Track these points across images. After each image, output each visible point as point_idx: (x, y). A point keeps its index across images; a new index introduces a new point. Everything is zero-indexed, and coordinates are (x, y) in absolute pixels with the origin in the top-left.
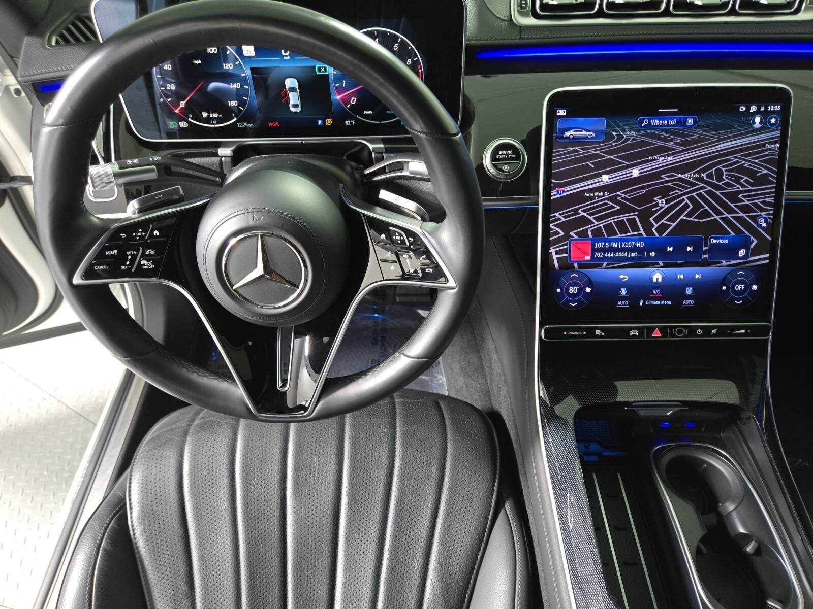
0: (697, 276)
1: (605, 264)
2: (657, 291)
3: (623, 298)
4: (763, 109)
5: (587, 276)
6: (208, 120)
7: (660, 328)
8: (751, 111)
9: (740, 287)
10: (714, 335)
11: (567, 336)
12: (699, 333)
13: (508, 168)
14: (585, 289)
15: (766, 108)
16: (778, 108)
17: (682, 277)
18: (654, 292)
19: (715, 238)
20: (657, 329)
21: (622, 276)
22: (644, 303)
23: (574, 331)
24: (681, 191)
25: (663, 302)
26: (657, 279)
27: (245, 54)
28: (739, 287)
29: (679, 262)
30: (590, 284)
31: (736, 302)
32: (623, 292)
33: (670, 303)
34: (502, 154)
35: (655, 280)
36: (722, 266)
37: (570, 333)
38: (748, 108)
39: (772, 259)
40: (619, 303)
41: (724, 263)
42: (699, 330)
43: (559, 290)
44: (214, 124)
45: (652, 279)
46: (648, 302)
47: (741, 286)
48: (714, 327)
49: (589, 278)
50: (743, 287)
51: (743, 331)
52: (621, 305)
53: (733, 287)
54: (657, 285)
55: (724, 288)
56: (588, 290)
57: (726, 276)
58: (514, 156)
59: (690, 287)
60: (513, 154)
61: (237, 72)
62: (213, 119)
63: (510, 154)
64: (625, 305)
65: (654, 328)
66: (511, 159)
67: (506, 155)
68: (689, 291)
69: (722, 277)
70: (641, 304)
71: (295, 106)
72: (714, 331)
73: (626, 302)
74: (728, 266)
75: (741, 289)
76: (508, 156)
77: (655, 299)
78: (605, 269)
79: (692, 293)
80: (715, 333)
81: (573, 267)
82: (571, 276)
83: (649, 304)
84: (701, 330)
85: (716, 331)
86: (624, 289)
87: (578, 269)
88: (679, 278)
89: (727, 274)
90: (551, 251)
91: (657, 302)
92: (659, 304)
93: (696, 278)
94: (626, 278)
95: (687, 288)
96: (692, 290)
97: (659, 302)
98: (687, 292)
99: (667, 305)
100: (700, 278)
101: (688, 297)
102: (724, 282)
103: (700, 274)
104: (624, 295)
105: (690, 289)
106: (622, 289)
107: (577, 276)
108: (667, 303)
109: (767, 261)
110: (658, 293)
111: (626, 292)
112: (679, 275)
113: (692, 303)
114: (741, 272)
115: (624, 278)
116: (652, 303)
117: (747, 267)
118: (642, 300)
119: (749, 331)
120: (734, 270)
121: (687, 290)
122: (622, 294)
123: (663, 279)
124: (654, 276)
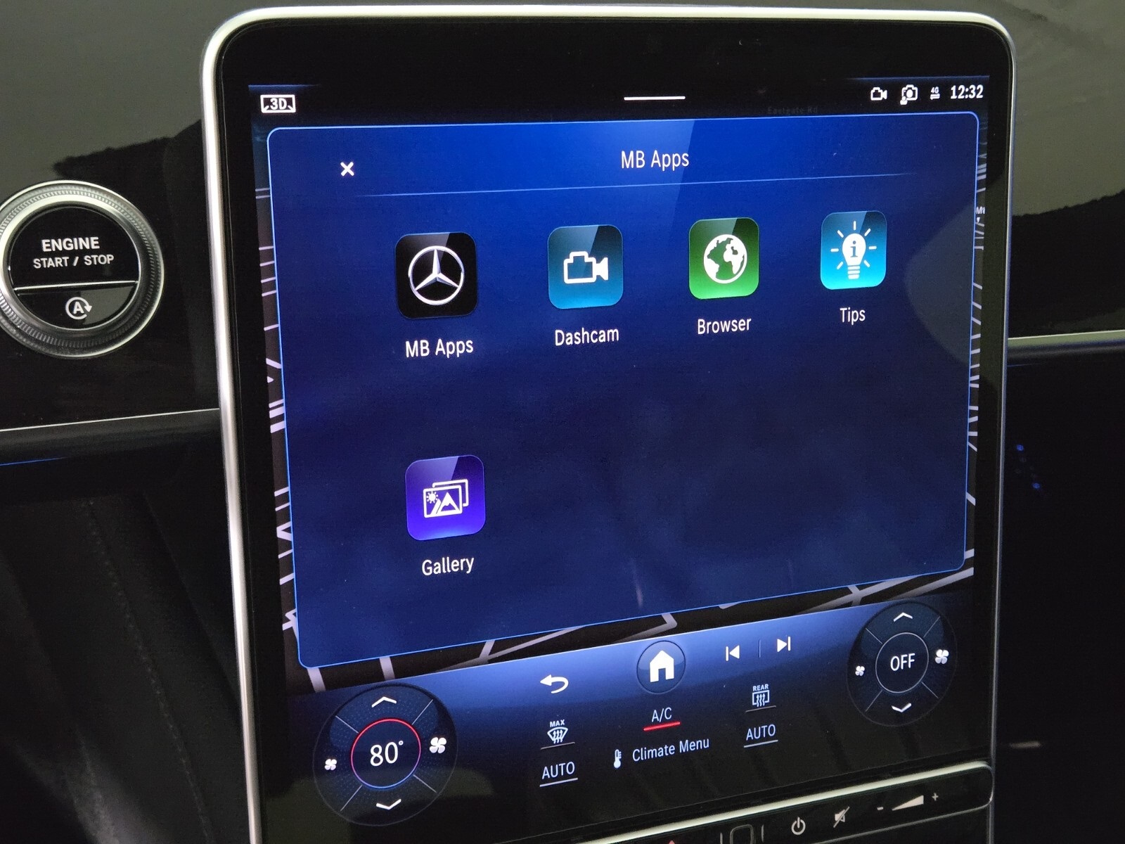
0: (781, 645)
1: (489, 645)
2: (664, 711)
3: (557, 754)
5: (431, 696)
7: (682, 839)
9: (903, 662)
10: (841, 828)
12: (796, 829)
13: (89, 308)
14: (427, 745)
17: (736, 653)
18: (655, 716)
21: (548, 681)
22: (626, 759)
25: (685, 746)
26: (662, 672)
28: (901, 662)
29: (723, 606)
30: (444, 722)
31: (894, 708)
32: (557, 733)
33: (704, 744)
34: (53, 255)
35: (654, 677)
36: (849, 604)
38: (895, 94)
40: (546, 773)
41: (856, 593)
42: (800, 821)
46: (638, 755)
47: (906, 659)
48: (839, 803)
49: (438, 704)
50: (910, 661)
52: (553, 780)
53: (884, 664)
54: (664, 693)
55: (860, 670)
57: (863, 630)
58: (109, 258)
59: (761, 683)
60: (103, 250)
63: (91, 252)
64: (566, 776)
66: (96, 272)
67: (72, 254)
68: (761, 695)
69: (854, 637)
70: (617, 764)
72: (839, 817)
73: (568, 767)
74: (866, 600)
75: (906, 665)
76: (81, 261)
77: (658, 740)
78: (491, 661)
79: (768, 701)
80: (844, 821)
81: (378, 674)
82: (373, 706)
83: (642, 759)
84: (802, 821)
85: (845, 815)
86: (558, 722)
87: (396, 677)
88: (727, 659)
89: (867, 625)
90: (290, 627)
91: (668, 749)
92: (672, 751)
93: (779, 650)
94: (562, 684)
95: (754, 688)
96: (768, 691)
97: (672, 748)
98: (755, 702)
99: (699, 752)
100: (789, 649)
101: (762, 717)
102: (857, 652)
103: (789, 638)
104: (561, 741)
105: (763, 690)
106: (551, 723)
107: (395, 702)
108: (696, 747)
109: (969, 572)
110: (668, 716)
111: (564, 731)
112: (727, 648)
113: (771, 733)
114: (903, 614)
115: (557, 685)
116: (650, 752)
117: (917, 596)
118: (617, 750)
119: (935, 797)
120: (884, 610)
121: (753, 694)
122: (554, 739)
123: (679, 669)
124: (651, 664)
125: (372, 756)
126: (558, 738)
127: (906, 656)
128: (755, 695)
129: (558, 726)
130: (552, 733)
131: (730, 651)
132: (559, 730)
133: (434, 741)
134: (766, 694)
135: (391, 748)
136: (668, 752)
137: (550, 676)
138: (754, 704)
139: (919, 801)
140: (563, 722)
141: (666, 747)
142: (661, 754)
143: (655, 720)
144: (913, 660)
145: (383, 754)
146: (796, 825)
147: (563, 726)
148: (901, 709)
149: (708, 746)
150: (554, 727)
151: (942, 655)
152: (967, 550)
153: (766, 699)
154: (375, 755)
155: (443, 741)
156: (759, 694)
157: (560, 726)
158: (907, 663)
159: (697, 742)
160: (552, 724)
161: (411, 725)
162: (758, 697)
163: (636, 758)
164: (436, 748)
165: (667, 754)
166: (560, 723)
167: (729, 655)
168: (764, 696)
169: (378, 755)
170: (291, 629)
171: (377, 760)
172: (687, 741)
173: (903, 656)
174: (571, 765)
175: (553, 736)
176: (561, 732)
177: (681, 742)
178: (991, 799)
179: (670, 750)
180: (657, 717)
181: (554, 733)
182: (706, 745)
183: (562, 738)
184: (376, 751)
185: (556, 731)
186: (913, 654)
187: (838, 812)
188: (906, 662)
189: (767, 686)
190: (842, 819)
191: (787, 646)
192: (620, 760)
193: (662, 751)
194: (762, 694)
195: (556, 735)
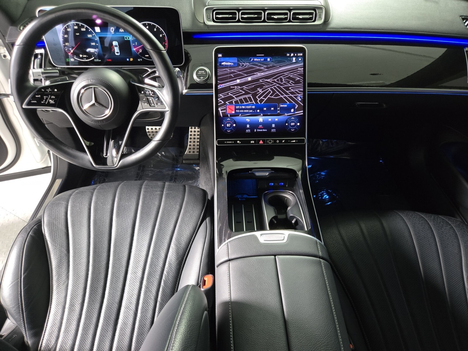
1: (240, 115)
3: (248, 129)
4: (296, 55)
6: (82, 58)
7: (263, 140)
8: (291, 56)
10: (284, 143)
11: (226, 144)
13: (203, 78)
14: (233, 125)
15: (297, 54)
16: (301, 54)
17: (270, 120)
18: (260, 126)
19: (282, 105)
22: (256, 130)
23: (229, 142)
24: (268, 86)
25: (264, 130)
26: (261, 121)
27: (96, 31)
28: (293, 124)
29: (269, 114)
30: (235, 123)
31: (291, 130)
32: (248, 126)
34: (200, 73)
35: (260, 121)
36: (285, 116)
37: (227, 142)
38: (290, 55)
39: (304, 112)
41: (286, 114)
42: (278, 141)
43: (223, 125)
44: (85, 60)
45: (259, 121)
46: (258, 130)
48: (283, 140)
49: (234, 120)
51: (295, 141)
52: (247, 131)
53: (290, 124)
54: (261, 124)
55: (287, 124)
56: (234, 125)
58: (205, 73)
59: (273, 124)
60: (204, 72)
61: (93, 38)
62: (85, 58)
65: (260, 140)
66: (204, 74)
67: (201, 73)
69: (286, 120)
70: (255, 131)
71: (118, 53)
72: (283, 141)
73: (249, 130)
74: (287, 116)
77: (260, 129)
81: (228, 116)
82: (227, 119)
89: (288, 119)
90: (219, 110)
92: (262, 131)
99: (265, 131)
101: (273, 128)
102: (286, 122)
109: (302, 114)
113: (275, 130)
114: (293, 118)
115: (248, 121)
119: (297, 141)
120: (290, 117)
123: (263, 121)
137: (247, 119)
144: (295, 124)
148: (293, 130)
149: (267, 131)
151: (298, 124)
161: (232, 122)
162: (273, 126)
184: (228, 125)
191: (277, 120)
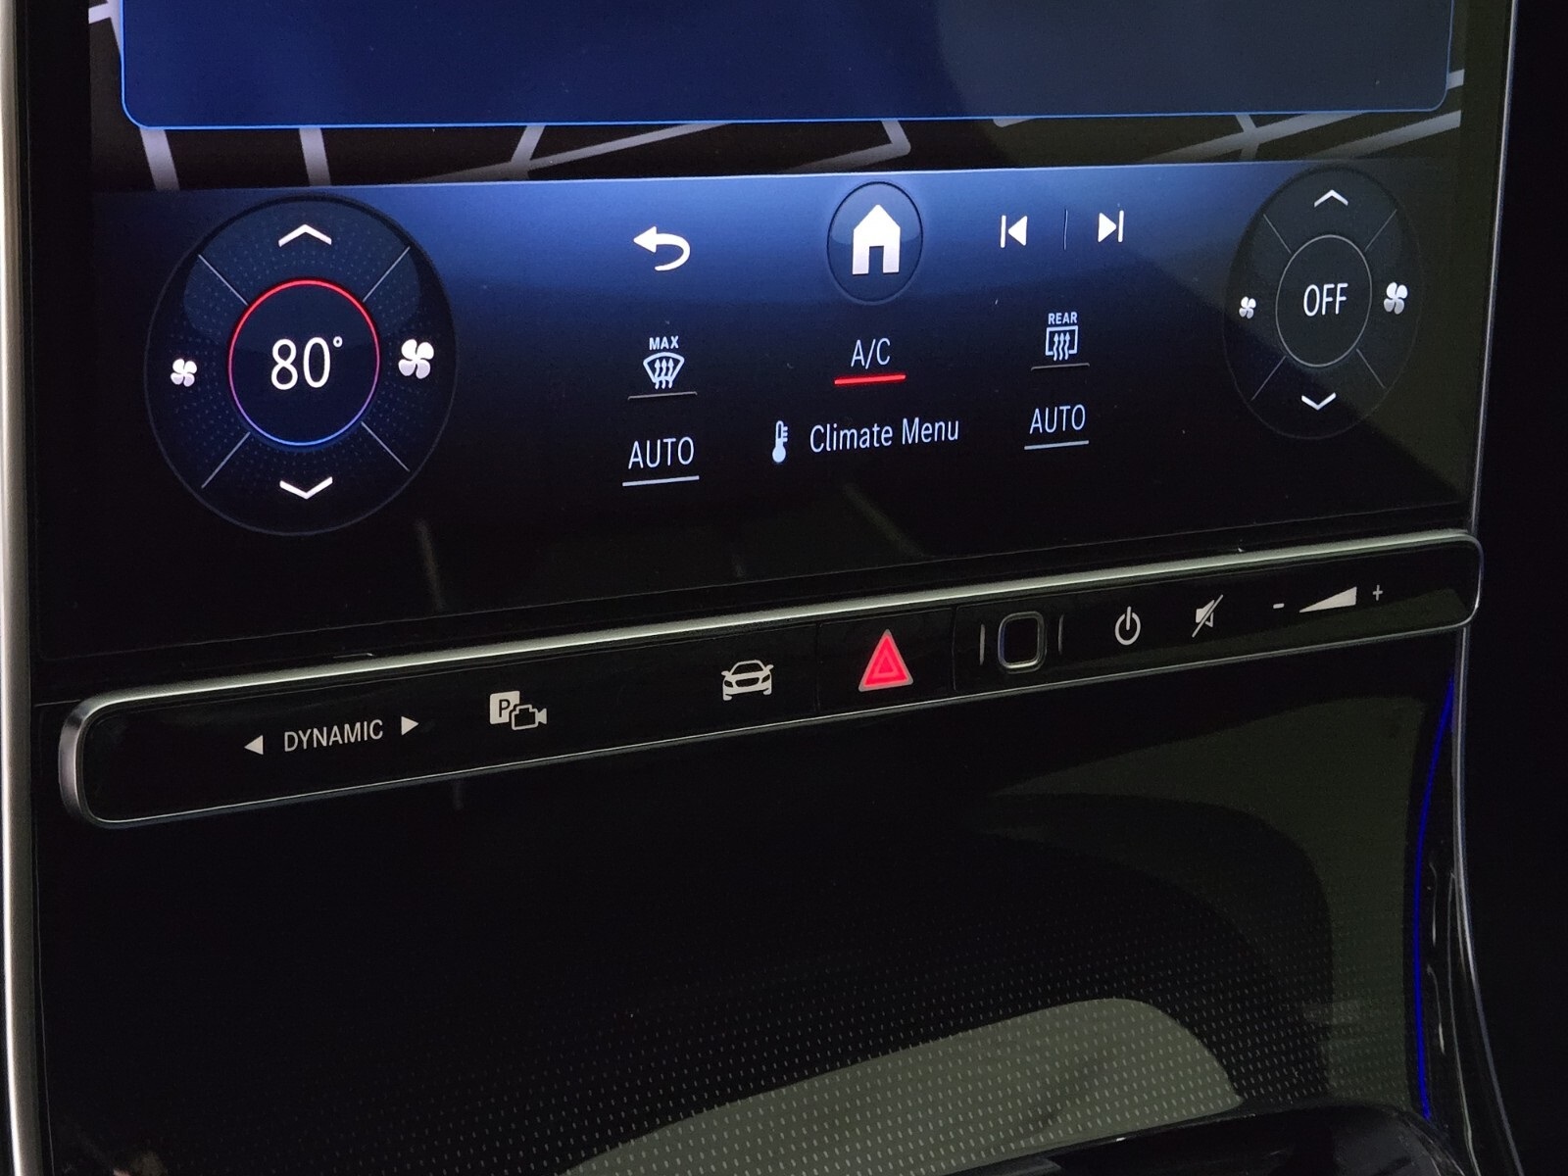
0: (1105, 227)
1: (531, 136)
2: (877, 345)
3: (661, 416)
5: (406, 240)
7: (910, 629)
9: (1326, 300)
12: (1126, 635)
17: (1019, 232)
18: (858, 354)
20: (887, 636)
21: (650, 240)
22: (796, 444)
25: (915, 431)
26: (876, 253)
28: (1323, 298)
29: (1000, 121)
30: (430, 308)
31: (1305, 399)
32: (663, 366)
33: (949, 431)
35: (860, 265)
36: (1234, 155)
40: (636, 456)
41: (1251, 132)
42: (1130, 616)
45: (843, 252)
46: (820, 438)
47: (1332, 293)
48: (1204, 586)
49: (419, 258)
50: (1338, 298)
52: (648, 473)
53: (1292, 298)
55: (1248, 305)
57: (1257, 221)
59: (1064, 308)
64: (677, 469)
68: (1062, 336)
69: (1238, 230)
70: (779, 454)
72: (1203, 614)
74: (1270, 151)
75: (1331, 305)
77: (861, 408)
78: (536, 174)
79: (1075, 351)
80: (1211, 624)
81: (294, 168)
82: (282, 242)
83: (828, 449)
84: (1135, 616)
85: (1216, 611)
86: (665, 339)
87: (334, 182)
88: (1003, 245)
89: (1264, 209)
90: (107, 17)
91: (879, 433)
92: (887, 440)
93: (1101, 237)
94: (676, 252)
95: (1051, 317)
96: (1076, 328)
97: (887, 432)
98: (1051, 349)
99: (939, 446)
100: (1120, 239)
101: (1059, 385)
102: (1246, 263)
103: (1122, 213)
104: (670, 386)
105: (1066, 324)
106: (651, 340)
107: (328, 240)
108: (932, 435)
109: (1453, 120)
110: (883, 359)
111: (676, 362)
112: (1004, 218)
113: (1078, 423)
114: (1332, 193)
115: (669, 253)
116: (845, 435)
117: (1360, 158)
118: (780, 423)
119: (1378, 593)
120: (1300, 177)
121: (1049, 330)
122: (655, 379)
123: (910, 249)
124: (855, 230)
125: (276, 363)
126: (663, 378)
127: (1332, 286)
128: (1052, 334)
129: (665, 350)
130: (652, 364)
131: (1008, 226)
132: (668, 359)
133: (409, 347)
134: (1072, 333)
135: (317, 351)
136: (879, 441)
137: (654, 229)
138: (1048, 353)
139: (1347, 598)
140: (675, 340)
141: (876, 429)
142: (864, 442)
143: (858, 362)
144: (1344, 298)
145: (298, 363)
146: (1124, 622)
147: (674, 350)
148: (1318, 403)
149: (956, 437)
150: (659, 351)
151: (1396, 298)
152: (1452, 70)
153: (1071, 347)
154: (281, 363)
155: (427, 350)
156: (1059, 333)
157: (669, 350)
158: (1334, 301)
159: (937, 425)
160: (653, 344)
161: (359, 300)
162: (1056, 339)
163: (817, 447)
164: (412, 364)
165: (876, 445)
166: (670, 342)
167: (1008, 236)
168: (1068, 337)
169: (287, 364)
170: (107, 22)
171: (284, 376)
172: (917, 420)
173: (1326, 287)
174: (686, 445)
175: (654, 370)
176: (671, 364)
177: (905, 421)
178: (1476, 606)
179: (883, 436)
180: (861, 357)
181: (657, 365)
182: (953, 435)
183: (671, 379)
184: (284, 352)
185: (661, 359)
186: (1345, 285)
187: (1202, 606)
188: (1331, 299)
189: (1074, 315)
190: (1208, 619)
191: (1116, 232)
192: (785, 444)
193: (868, 437)
194: (1065, 332)
195: (661, 369)
